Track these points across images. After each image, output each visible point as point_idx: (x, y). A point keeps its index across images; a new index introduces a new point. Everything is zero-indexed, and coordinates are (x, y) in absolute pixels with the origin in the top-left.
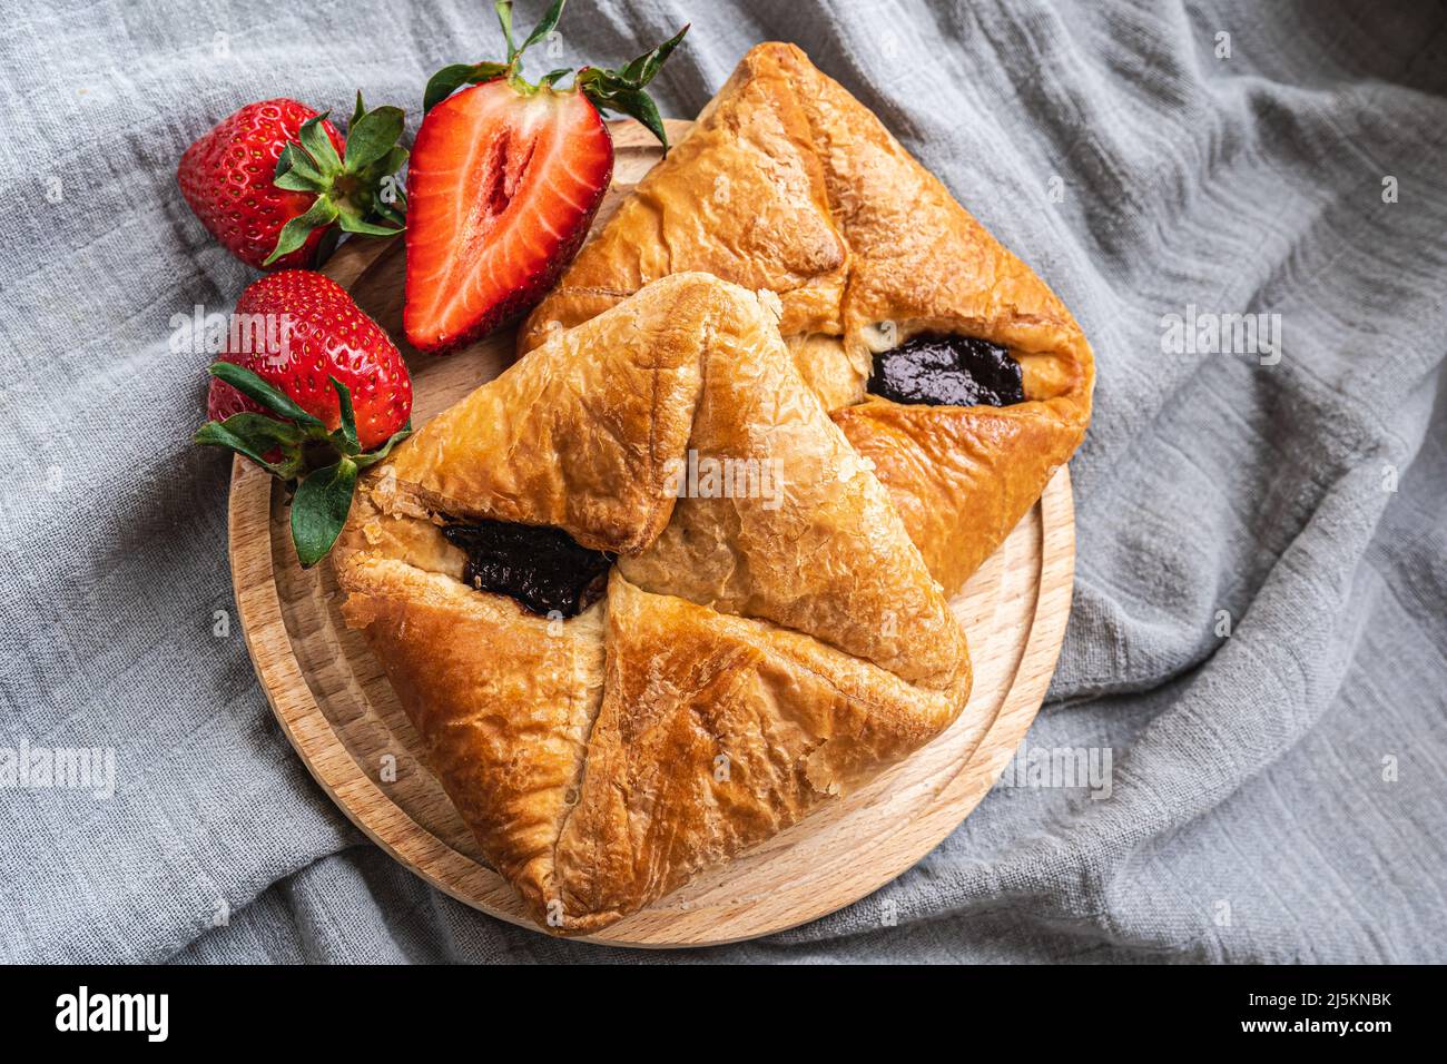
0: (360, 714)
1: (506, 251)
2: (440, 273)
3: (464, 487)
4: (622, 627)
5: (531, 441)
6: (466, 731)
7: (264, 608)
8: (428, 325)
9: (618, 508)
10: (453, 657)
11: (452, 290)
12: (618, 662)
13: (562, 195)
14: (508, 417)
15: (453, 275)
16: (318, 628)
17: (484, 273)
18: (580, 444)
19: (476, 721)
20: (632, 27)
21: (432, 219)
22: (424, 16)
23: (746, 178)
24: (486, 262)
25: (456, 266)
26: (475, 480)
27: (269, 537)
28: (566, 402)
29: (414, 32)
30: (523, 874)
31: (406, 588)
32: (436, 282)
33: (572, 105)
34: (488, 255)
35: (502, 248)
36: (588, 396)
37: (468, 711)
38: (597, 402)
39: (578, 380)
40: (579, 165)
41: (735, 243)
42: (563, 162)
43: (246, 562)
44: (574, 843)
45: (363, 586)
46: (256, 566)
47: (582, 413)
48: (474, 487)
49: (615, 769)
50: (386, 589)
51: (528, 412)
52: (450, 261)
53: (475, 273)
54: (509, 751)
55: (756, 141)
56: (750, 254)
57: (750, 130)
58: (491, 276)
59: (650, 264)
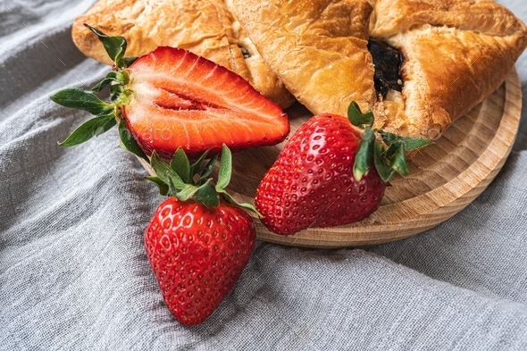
0: (467, 148)
1: (228, 92)
2: (245, 124)
3: (367, 76)
4: (401, 16)
5: (336, 47)
6: (474, 65)
7: (442, 194)
8: (276, 125)
9: (356, 10)
10: (446, 71)
11: (254, 117)
12: (418, 14)
13: (192, 69)
14: (324, 64)
15: (245, 117)
16: (437, 175)
17: (241, 102)
18: (332, 25)
19: (468, 61)
20: (55, 118)
21: (215, 134)
22: (55, 222)
23: (158, 15)
24: (236, 102)
25: (240, 117)
26: (361, 71)
27: (405, 201)
28: (313, 31)
29: (65, 228)
30: (515, 47)
31: (423, 98)
32: (251, 126)
33: (137, 70)
34: (230, 102)
35: (226, 95)
36: (309, 21)
37: (465, 64)
38: (311, 16)
39: (299, 30)
40: (174, 63)
41: (194, 15)
42: (172, 71)
43: (423, 208)
44: (497, 23)
45: (428, 120)
46: (423, 203)
47: (318, 23)
48: (365, 71)
49: (464, 8)
50: (426, 107)
51: (321, 51)
52: (238, 121)
53: (242, 107)
54: (473, 49)
55: (136, 16)
56: (197, 11)
57: (132, 18)
58: (243, 98)
59: (214, 44)
